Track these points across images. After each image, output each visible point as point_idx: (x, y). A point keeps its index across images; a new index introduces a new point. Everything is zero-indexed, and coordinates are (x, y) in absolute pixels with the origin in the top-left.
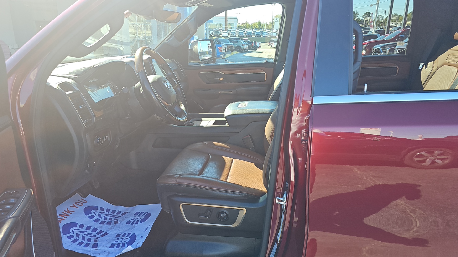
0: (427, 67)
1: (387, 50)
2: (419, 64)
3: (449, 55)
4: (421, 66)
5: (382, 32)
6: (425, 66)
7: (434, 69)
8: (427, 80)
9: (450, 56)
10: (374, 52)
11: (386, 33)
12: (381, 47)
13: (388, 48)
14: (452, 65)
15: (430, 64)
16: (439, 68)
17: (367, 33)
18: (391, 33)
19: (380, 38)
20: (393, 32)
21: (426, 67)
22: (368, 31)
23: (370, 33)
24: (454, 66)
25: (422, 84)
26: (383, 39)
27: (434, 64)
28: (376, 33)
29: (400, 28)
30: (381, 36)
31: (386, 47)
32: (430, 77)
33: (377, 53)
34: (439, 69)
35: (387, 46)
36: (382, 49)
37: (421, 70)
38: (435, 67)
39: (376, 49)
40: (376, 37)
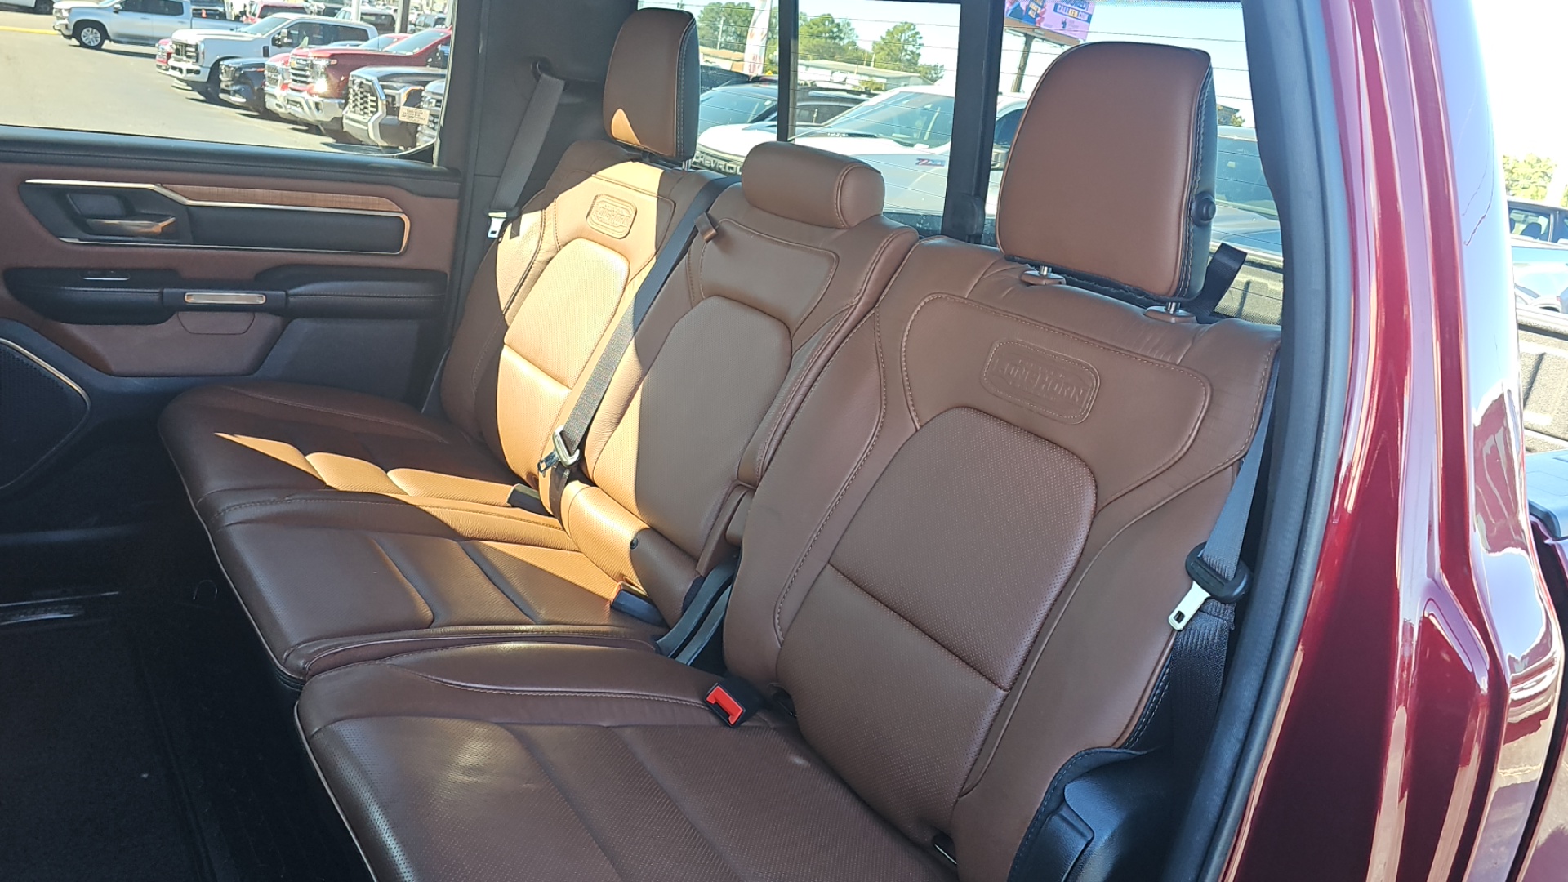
0: (518, 235)
1: (400, 94)
2: (491, 214)
3: (596, 198)
4: (496, 225)
5: (385, 24)
6: (512, 227)
7: (545, 247)
8: (520, 288)
9: (600, 205)
10: (354, 91)
11: (398, 26)
12: (380, 79)
13: (403, 87)
14: (609, 245)
15: (529, 220)
16: (564, 246)
17: (334, 15)
18: (414, 31)
19: (375, 43)
20: (420, 30)
21: (515, 233)
22: (339, 9)
23: (344, 18)
24: (616, 248)
25: (503, 307)
26: (387, 49)
27: (543, 220)
28: (362, 23)
29: (440, 21)
30: (379, 34)
31: (395, 79)
32: (530, 277)
33: (366, 97)
34: (564, 250)
35: (401, 79)
36: (383, 87)
37: (497, 241)
38: (549, 243)
39: (361, 83)
40: (363, 35)
